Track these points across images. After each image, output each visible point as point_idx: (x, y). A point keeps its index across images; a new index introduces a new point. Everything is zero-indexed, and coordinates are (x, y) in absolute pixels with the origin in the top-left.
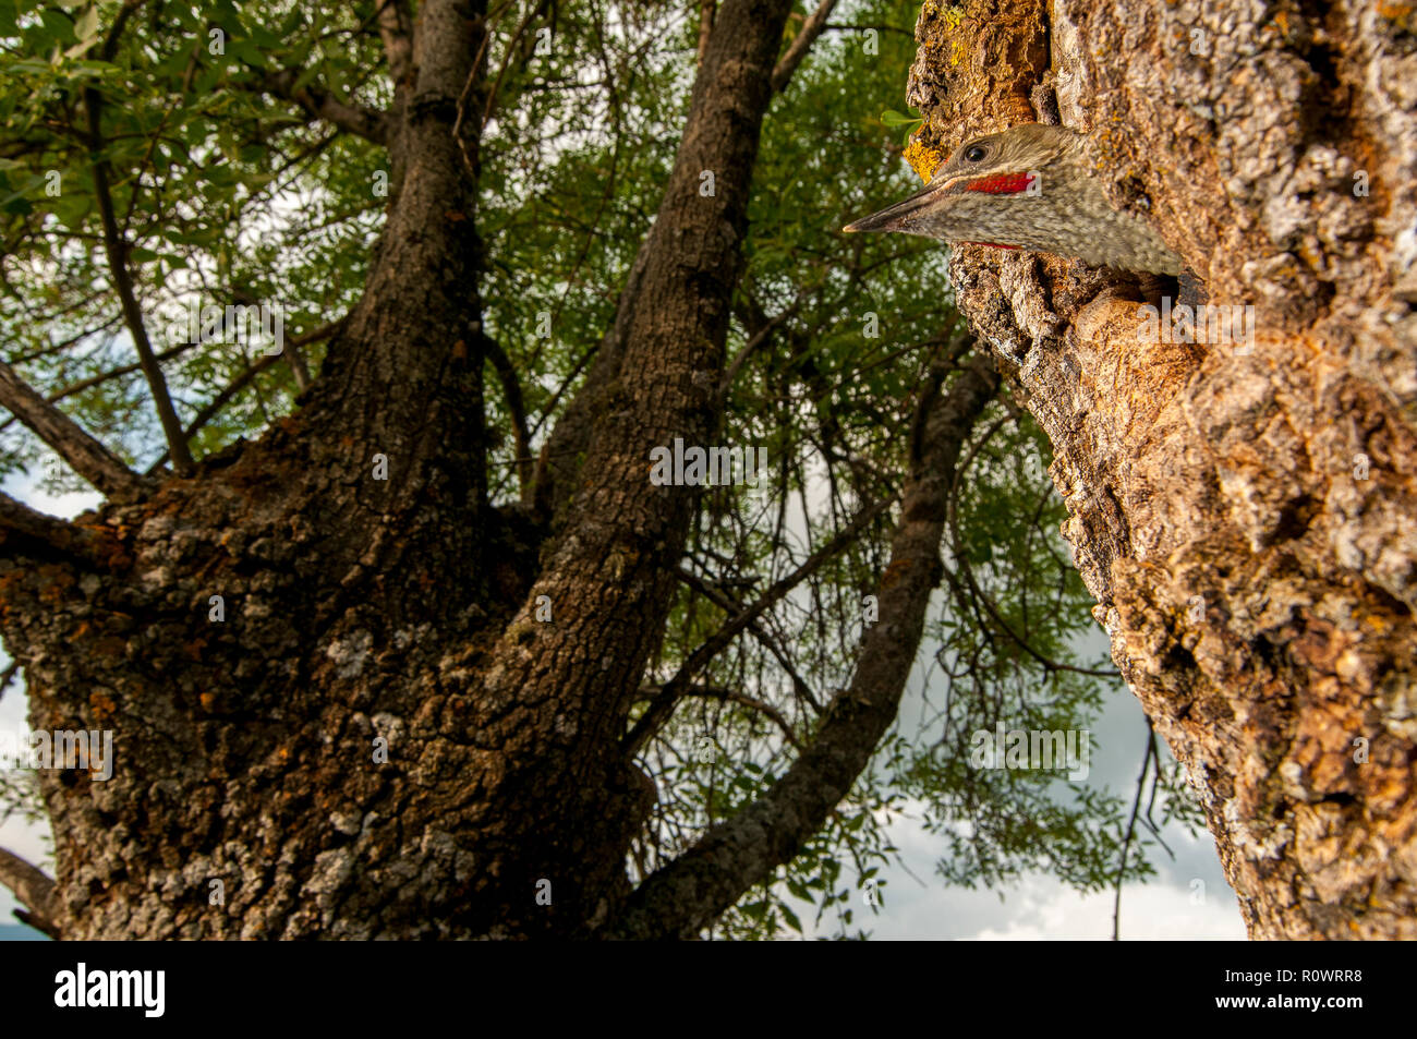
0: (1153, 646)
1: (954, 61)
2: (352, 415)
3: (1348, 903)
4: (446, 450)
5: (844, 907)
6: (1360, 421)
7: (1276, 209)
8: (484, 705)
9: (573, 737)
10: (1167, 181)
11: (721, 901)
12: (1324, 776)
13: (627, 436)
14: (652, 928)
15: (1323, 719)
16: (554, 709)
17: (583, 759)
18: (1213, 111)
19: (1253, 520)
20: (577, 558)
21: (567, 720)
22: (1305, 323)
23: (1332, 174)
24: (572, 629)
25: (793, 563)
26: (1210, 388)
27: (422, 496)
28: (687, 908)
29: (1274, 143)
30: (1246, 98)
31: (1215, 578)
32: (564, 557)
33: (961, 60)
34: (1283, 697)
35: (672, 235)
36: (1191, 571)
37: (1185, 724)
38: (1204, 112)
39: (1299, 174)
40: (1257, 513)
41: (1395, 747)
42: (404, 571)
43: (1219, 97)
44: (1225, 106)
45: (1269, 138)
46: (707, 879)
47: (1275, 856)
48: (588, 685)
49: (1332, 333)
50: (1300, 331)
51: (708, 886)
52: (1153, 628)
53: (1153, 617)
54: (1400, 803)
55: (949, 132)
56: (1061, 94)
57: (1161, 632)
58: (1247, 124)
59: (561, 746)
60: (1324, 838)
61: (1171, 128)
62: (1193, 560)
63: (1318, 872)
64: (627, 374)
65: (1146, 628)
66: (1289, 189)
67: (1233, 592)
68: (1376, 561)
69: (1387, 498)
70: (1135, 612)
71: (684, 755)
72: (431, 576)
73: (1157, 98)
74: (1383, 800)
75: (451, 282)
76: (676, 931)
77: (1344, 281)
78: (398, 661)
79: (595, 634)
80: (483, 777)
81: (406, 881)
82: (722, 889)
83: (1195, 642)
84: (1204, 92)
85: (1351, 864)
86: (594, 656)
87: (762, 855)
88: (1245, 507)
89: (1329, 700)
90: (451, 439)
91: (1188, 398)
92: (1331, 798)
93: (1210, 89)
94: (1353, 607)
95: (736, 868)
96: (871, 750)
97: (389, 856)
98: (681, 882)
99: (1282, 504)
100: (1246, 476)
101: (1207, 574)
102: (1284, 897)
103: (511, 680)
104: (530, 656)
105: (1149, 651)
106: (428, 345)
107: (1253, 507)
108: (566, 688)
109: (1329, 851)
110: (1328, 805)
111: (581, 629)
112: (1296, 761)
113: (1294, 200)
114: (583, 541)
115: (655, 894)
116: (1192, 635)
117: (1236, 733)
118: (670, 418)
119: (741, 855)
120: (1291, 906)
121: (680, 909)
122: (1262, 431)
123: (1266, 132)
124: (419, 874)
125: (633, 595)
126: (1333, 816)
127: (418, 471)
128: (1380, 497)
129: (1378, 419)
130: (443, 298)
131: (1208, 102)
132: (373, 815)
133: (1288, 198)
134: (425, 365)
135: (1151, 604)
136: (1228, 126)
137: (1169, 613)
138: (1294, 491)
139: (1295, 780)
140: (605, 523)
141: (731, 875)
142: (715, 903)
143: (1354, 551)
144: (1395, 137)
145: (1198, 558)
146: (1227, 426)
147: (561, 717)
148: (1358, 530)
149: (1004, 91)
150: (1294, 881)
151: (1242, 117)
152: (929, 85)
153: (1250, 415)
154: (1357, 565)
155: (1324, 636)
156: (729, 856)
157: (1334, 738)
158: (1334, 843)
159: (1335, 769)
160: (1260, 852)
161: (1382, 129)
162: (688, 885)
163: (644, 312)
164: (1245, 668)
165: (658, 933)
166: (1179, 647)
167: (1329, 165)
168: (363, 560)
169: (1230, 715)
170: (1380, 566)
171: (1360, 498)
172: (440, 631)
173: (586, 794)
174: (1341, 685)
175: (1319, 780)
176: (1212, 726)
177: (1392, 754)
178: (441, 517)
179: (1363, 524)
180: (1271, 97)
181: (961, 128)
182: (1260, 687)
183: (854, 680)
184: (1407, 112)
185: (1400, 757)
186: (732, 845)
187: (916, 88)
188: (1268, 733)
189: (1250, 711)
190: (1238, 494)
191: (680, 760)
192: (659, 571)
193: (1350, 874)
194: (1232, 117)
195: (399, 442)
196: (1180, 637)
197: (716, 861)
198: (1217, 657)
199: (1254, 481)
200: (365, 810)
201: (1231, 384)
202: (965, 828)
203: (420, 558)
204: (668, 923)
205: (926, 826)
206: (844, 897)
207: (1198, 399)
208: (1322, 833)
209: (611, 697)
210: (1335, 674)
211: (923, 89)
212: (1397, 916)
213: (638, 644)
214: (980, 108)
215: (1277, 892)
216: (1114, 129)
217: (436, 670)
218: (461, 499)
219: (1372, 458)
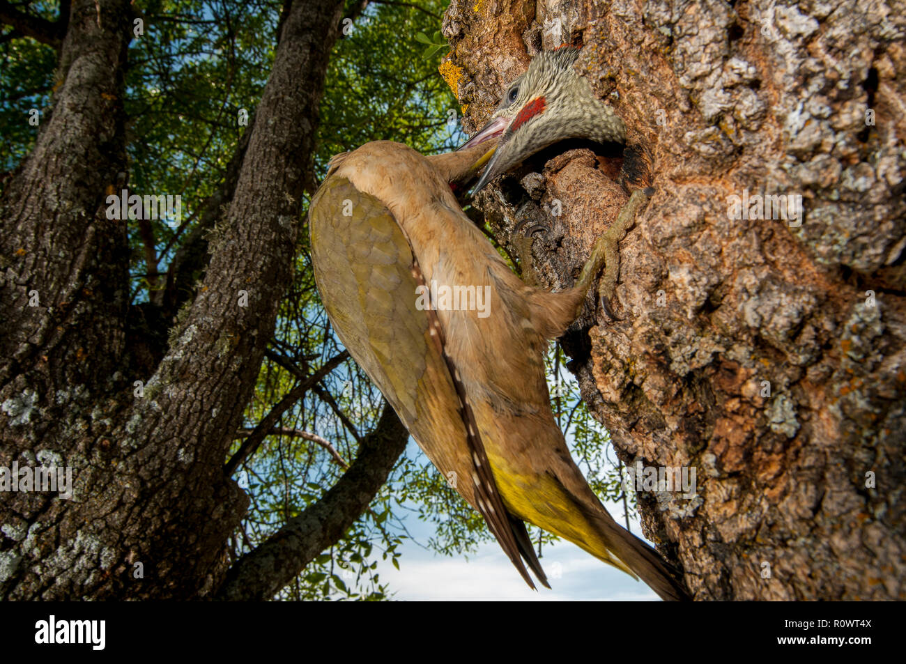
0: (616, 384)
1: (476, 9)
2: (24, 234)
3: (741, 541)
4: (98, 263)
5: (374, 572)
6: (759, 234)
7: (709, 97)
8: (125, 443)
9: (190, 464)
10: (632, 81)
11: (291, 571)
12: (730, 462)
13: (232, 257)
14: (243, 592)
15: (730, 425)
16: (177, 444)
17: (197, 479)
18: (672, 30)
19: (690, 297)
20: (194, 340)
21: (186, 452)
22: (724, 172)
23: (745, 76)
24: (191, 390)
25: (337, 349)
26: (661, 213)
27: (78, 295)
28: (268, 577)
29: (711, 53)
30: (695, 24)
31: (663, 336)
32: (186, 339)
33: (480, 8)
34: (700, 413)
35: (267, 123)
36: (648, 332)
37: (634, 434)
38: (666, 31)
39: (724, 75)
40: (693, 293)
41: (775, 440)
42: (64, 347)
43: (677, 22)
44: (681, 28)
45: (708, 50)
46: (281, 557)
47: (692, 515)
48: (202, 427)
49: (742, 178)
50: (721, 177)
51: (282, 561)
52: (617, 371)
53: (617, 364)
54: (777, 476)
55: (470, 56)
56: (545, 34)
57: (622, 374)
58: (694, 40)
59: (182, 470)
60: (727, 501)
61: (639, 43)
62: (649, 324)
63: (722, 524)
64: (233, 215)
65: (612, 372)
66: (718, 84)
67: (674, 345)
68: (769, 322)
69: (774, 284)
70: (605, 361)
71: (263, 477)
72: (85, 352)
73: (631, 23)
74: (765, 475)
75: (104, 143)
76: (260, 593)
77: (749, 145)
78: (58, 411)
79: (208, 393)
80: (123, 494)
81: (61, 571)
82: (292, 563)
83: (643, 381)
84: (667, 17)
85: (745, 516)
86: (206, 408)
87: (319, 539)
88: (685, 289)
89: (733, 412)
90: (102, 255)
91: (645, 221)
92: (733, 475)
93: (671, 16)
94: (751, 353)
95: (301, 549)
96: (390, 468)
97: (48, 552)
98: (264, 560)
99: (707, 287)
100: (686, 270)
101: (657, 333)
102: (697, 541)
103: (145, 424)
104: (160, 408)
105: (613, 387)
106: (86, 186)
107: (691, 289)
108: (186, 430)
109: (730, 510)
110: (730, 480)
111: (197, 390)
112: (713, 452)
113: (721, 91)
114: (200, 327)
115: (246, 569)
116: (641, 376)
117: (667, 438)
118: (263, 247)
119: (305, 541)
120: (701, 546)
121: (263, 579)
122: (695, 241)
123: (706, 46)
124: (73, 565)
125: (235, 367)
126: (733, 487)
127: (76, 275)
128: (769, 283)
129: (770, 233)
130: (98, 154)
131: (669, 24)
132: (36, 526)
133: (718, 90)
134: (84, 201)
135: (615, 356)
136: (681, 41)
137: (626, 361)
138: (714, 280)
139: (712, 465)
140: (216, 317)
141: (297, 554)
142: (287, 572)
143: (756, 316)
144: (782, 56)
145: (652, 323)
146: (672, 238)
147: (182, 450)
148: (757, 303)
149: (507, 31)
150: (703, 530)
151: (692, 35)
152: (459, 23)
153: (688, 231)
154: (757, 325)
155: (733, 372)
156: (297, 541)
157: (737, 437)
158: (734, 504)
159: (737, 456)
160: (682, 513)
161: (774, 51)
162: (268, 562)
163: (247, 174)
164: (676, 396)
165: (248, 596)
166: (632, 384)
167: (744, 70)
168: (31, 340)
169: (663, 427)
170: (771, 326)
171: (758, 283)
172: (91, 391)
173: (199, 504)
174: (741, 402)
175: (727, 465)
176: (651, 434)
177: (773, 445)
178: (94, 310)
179: (760, 299)
180: (709, 24)
181: (478, 53)
182: (686, 407)
183: (379, 424)
184: (790, 41)
185: (779, 446)
186: (299, 534)
187: (449, 24)
188: (692, 436)
189: (680, 423)
190: (681, 281)
191: (260, 480)
192: (254, 349)
193: (744, 523)
194: (685, 35)
195: (61, 254)
196: (633, 378)
197: (288, 545)
198: (660, 389)
199: (690, 272)
200: (30, 522)
201: (674, 211)
202: (444, 517)
203: (77, 339)
204: (254, 588)
205: (421, 517)
206: (374, 566)
207: (653, 220)
208: (727, 498)
209: (218, 435)
210: (740, 396)
211: (454, 25)
212: (774, 547)
213: (238, 401)
214: (492, 41)
215: (692, 538)
216: (600, 45)
217: (88, 419)
218: (109, 297)
219: (765, 258)
